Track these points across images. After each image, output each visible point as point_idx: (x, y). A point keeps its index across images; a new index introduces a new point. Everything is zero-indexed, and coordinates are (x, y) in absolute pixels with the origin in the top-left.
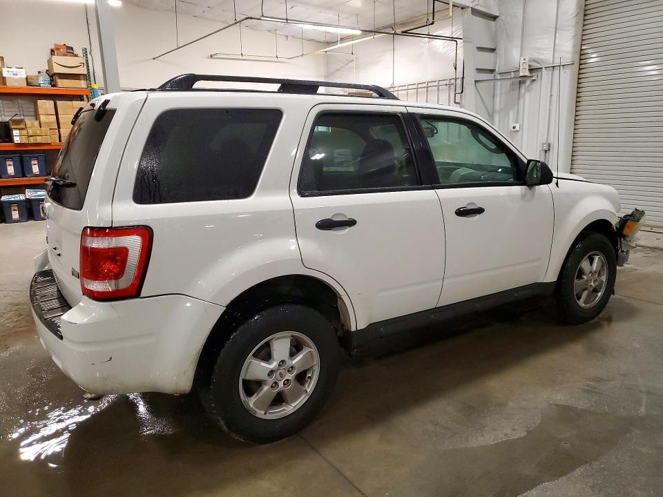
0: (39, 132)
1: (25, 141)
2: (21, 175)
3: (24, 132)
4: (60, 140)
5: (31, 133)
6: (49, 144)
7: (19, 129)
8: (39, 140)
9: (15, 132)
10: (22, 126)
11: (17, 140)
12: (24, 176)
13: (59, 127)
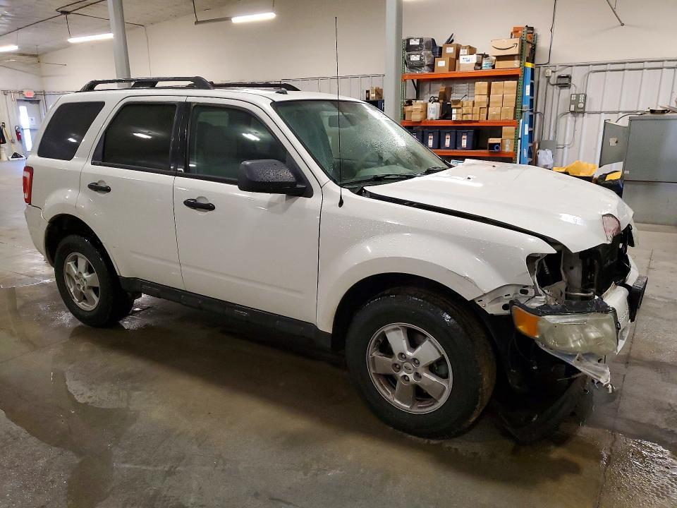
0: (470, 111)
1: (460, 119)
2: (454, 147)
3: (460, 111)
4: (487, 119)
5: (464, 112)
6: (477, 122)
7: (457, 108)
8: (470, 117)
9: (454, 111)
10: (459, 106)
11: (454, 117)
12: (456, 149)
13: (488, 106)
